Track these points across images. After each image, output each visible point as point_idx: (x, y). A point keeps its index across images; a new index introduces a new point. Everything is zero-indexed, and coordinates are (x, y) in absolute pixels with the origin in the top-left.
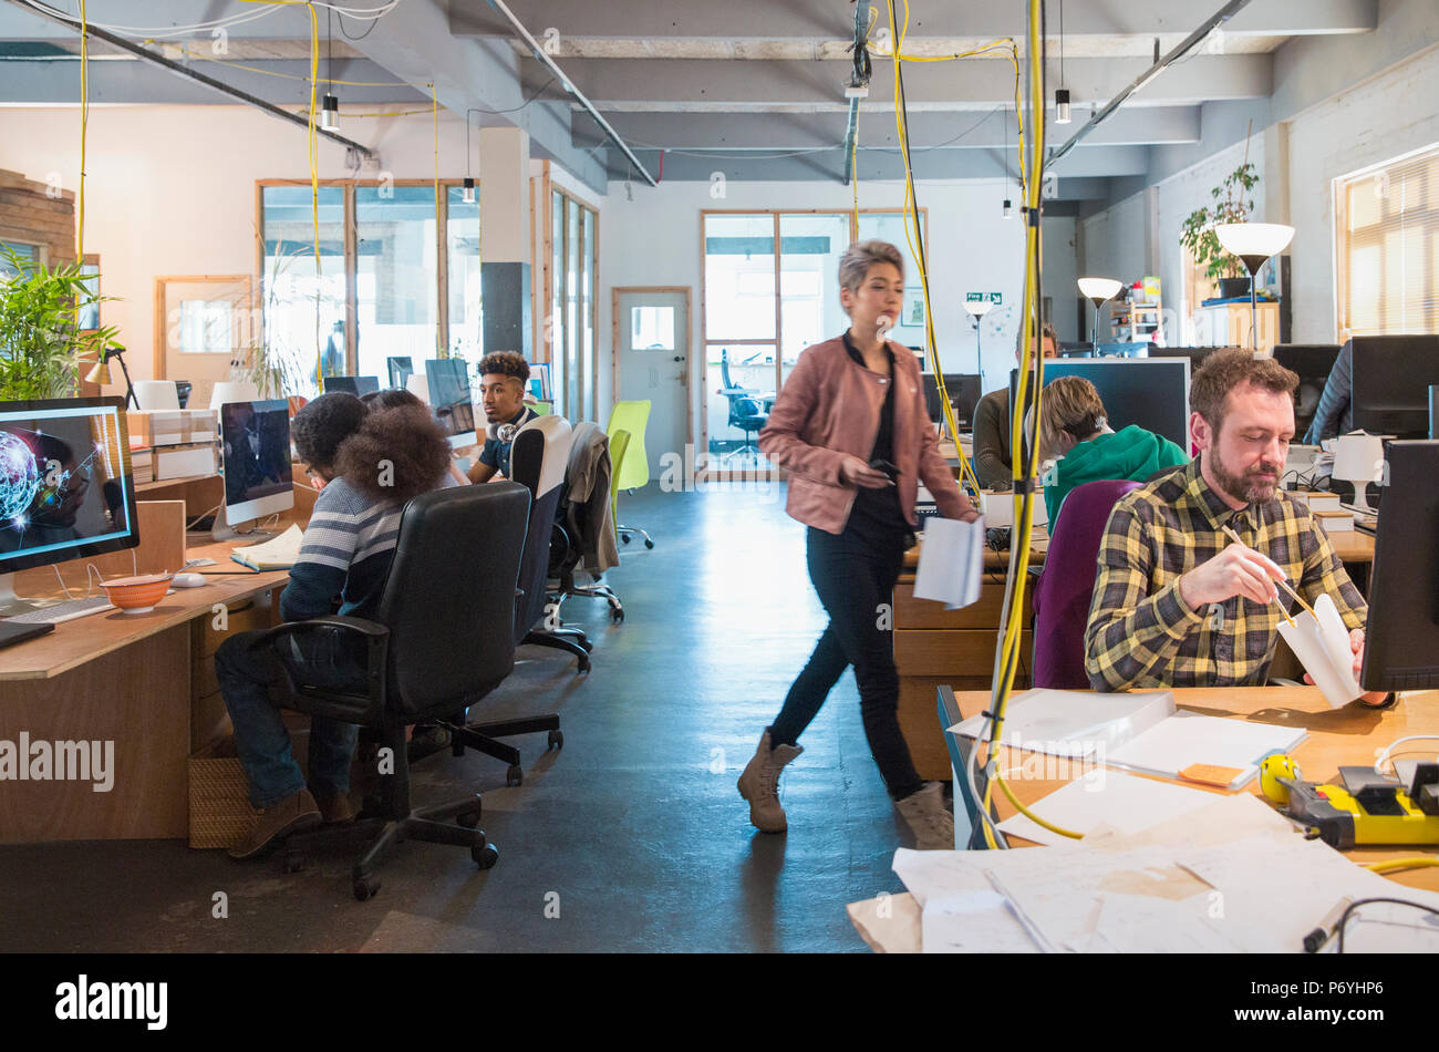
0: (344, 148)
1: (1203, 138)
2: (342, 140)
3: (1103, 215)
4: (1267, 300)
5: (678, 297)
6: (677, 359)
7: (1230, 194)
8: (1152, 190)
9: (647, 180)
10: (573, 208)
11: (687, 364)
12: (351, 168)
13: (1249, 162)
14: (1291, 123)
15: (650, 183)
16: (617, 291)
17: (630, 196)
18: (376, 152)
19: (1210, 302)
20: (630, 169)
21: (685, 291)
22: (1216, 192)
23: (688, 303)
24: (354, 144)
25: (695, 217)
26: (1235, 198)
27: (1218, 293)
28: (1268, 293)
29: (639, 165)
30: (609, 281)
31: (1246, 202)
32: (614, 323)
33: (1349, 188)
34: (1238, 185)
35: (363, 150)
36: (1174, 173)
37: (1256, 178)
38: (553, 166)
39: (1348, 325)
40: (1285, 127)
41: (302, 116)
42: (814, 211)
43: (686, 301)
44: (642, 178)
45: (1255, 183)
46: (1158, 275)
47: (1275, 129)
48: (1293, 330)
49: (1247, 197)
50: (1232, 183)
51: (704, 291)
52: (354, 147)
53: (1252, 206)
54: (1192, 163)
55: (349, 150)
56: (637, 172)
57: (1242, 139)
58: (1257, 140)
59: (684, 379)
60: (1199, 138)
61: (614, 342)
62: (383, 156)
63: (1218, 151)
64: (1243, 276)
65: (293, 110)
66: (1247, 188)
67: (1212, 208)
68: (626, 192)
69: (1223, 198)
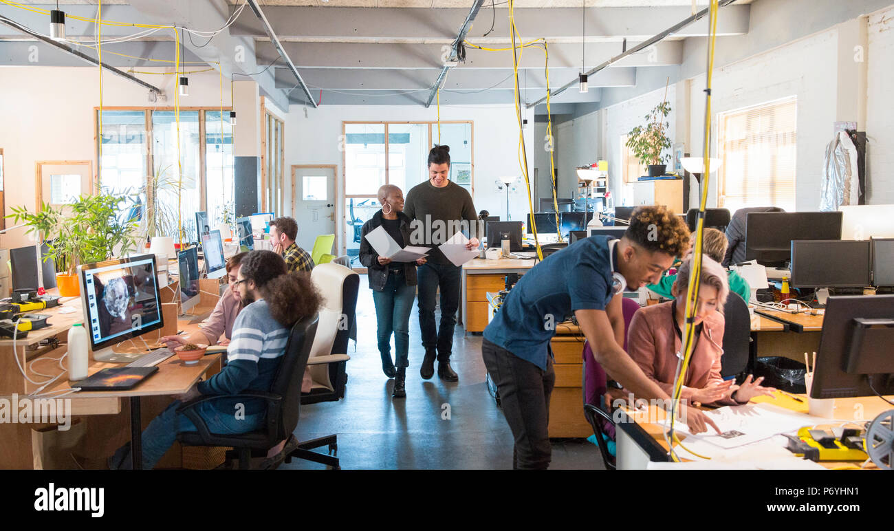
0: (148, 90)
1: (637, 83)
2: (148, 86)
3: (570, 122)
4: (677, 178)
5: (331, 170)
6: (329, 206)
7: (655, 118)
8: (603, 111)
9: (313, 104)
10: (273, 121)
11: (335, 209)
12: (152, 101)
13: (666, 101)
14: (692, 80)
15: (314, 106)
16: (294, 167)
17: (306, 115)
18: (164, 91)
19: (643, 178)
20: (306, 100)
21: (334, 167)
22: (648, 117)
23: (335, 174)
24: (154, 88)
25: (339, 125)
26: (658, 120)
27: (647, 174)
28: (677, 175)
29: (311, 97)
30: (290, 160)
31: (664, 122)
32: (293, 185)
33: (726, 118)
34: (660, 114)
35: (157, 90)
36: (618, 102)
37: (670, 109)
38: (267, 100)
39: (723, 194)
40: (689, 82)
41: (129, 74)
42: (408, 122)
43: (334, 172)
44: (311, 104)
45: (669, 112)
46: (605, 159)
47: (682, 84)
48: (690, 195)
49: (665, 120)
50: (656, 111)
51: (344, 167)
52: (154, 89)
53: (668, 125)
54: (630, 98)
55: (151, 91)
56: (309, 101)
57: (663, 86)
58: (672, 88)
59: (333, 217)
60: (635, 84)
61: (293, 197)
62: (168, 94)
63: (646, 92)
64: (661, 164)
65: (125, 70)
66: (666, 116)
67: (645, 126)
68: (304, 113)
69: (651, 121)
